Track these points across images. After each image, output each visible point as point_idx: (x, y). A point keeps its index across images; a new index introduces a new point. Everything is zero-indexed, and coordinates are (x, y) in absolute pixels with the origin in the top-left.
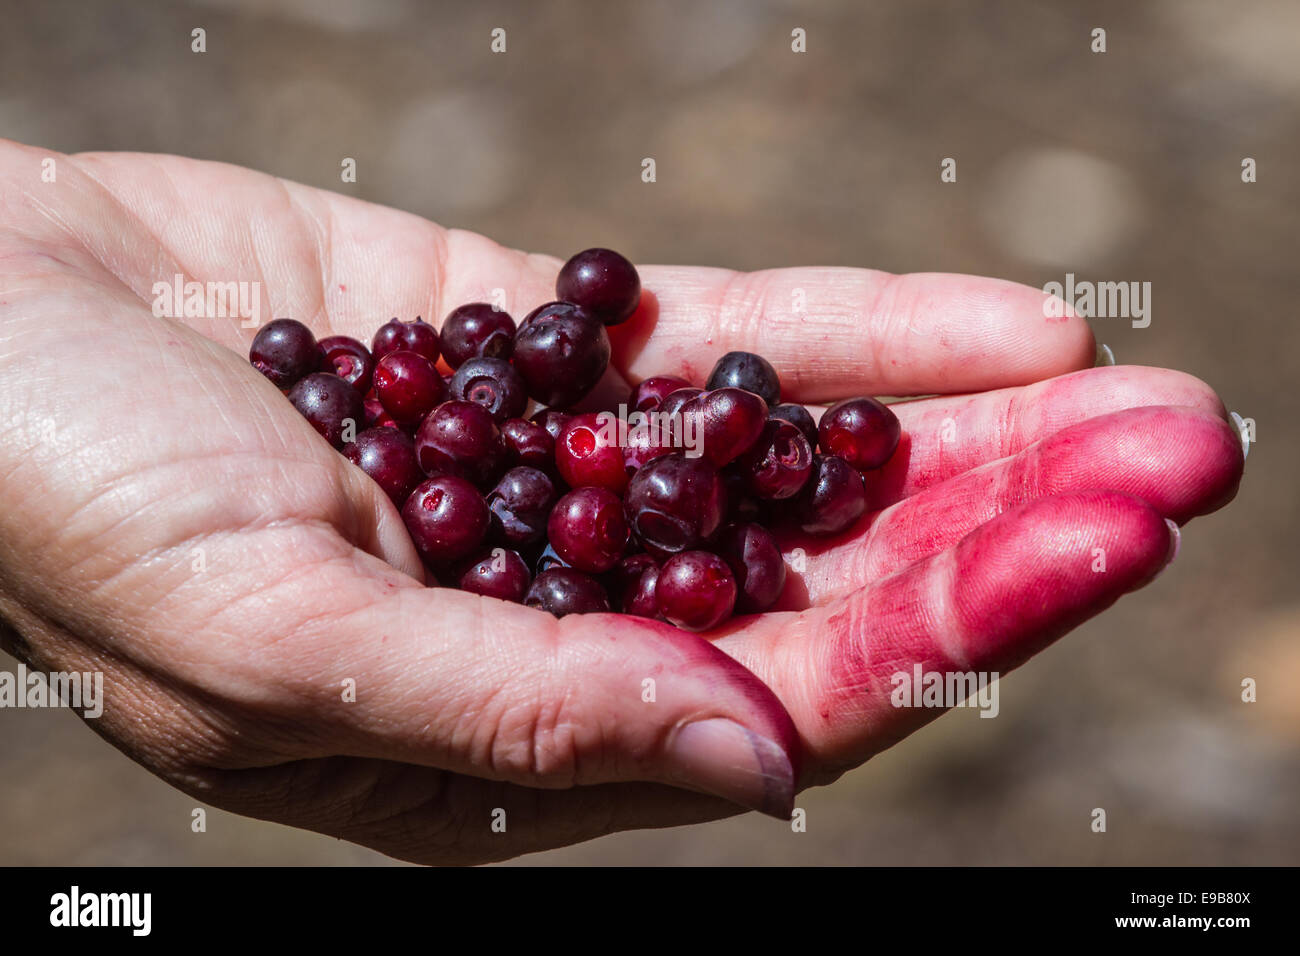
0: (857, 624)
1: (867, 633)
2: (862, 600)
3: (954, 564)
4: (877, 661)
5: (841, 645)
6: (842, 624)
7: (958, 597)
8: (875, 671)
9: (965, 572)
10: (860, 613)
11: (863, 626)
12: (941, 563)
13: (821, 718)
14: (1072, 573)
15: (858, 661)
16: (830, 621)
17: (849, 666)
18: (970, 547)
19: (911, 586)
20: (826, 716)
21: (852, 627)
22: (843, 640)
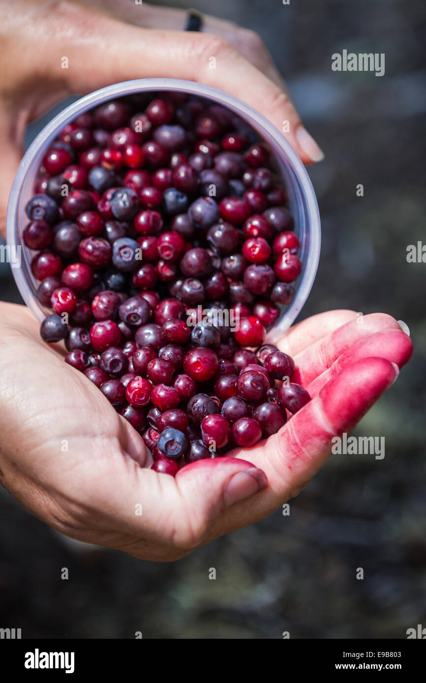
0: (292, 433)
1: (296, 433)
2: (290, 424)
3: (320, 400)
4: (302, 442)
5: (288, 441)
6: (286, 435)
7: (325, 409)
8: (303, 446)
9: (325, 401)
10: (291, 428)
11: (294, 432)
12: (315, 401)
13: (289, 469)
14: (364, 388)
15: (296, 444)
16: (282, 435)
17: (293, 447)
18: (324, 392)
19: (307, 413)
20: (290, 468)
21: (290, 434)
22: (288, 439)
